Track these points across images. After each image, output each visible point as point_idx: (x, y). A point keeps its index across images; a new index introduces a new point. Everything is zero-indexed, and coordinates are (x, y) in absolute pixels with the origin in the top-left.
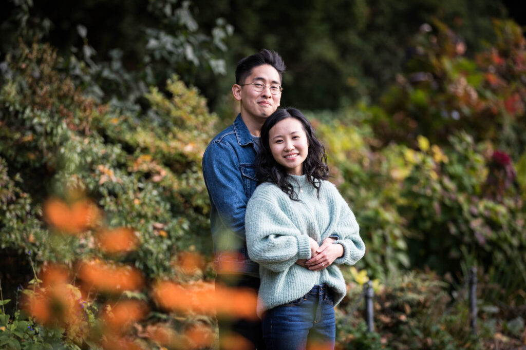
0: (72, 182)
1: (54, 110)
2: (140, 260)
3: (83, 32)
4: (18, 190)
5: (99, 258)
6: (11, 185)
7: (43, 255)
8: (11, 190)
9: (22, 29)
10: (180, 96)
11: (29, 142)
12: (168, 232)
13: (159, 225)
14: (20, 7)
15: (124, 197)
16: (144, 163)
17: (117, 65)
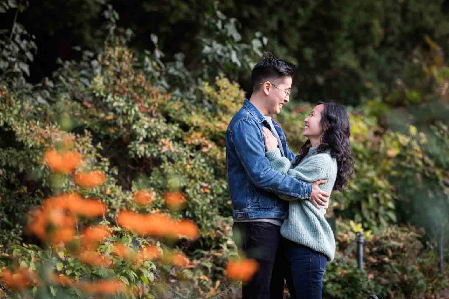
0: (141, 151)
1: (130, 96)
2: (190, 210)
3: (155, 39)
4: (99, 155)
5: (159, 208)
6: (94, 151)
7: (116, 204)
8: (93, 155)
9: (111, 36)
10: (225, 89)
11: (111, 120)
12: (211, 190)
13: (204, 185)
14: (109, 19)
15: (180, 162)
16: (196, 138)
17: (180, 65)
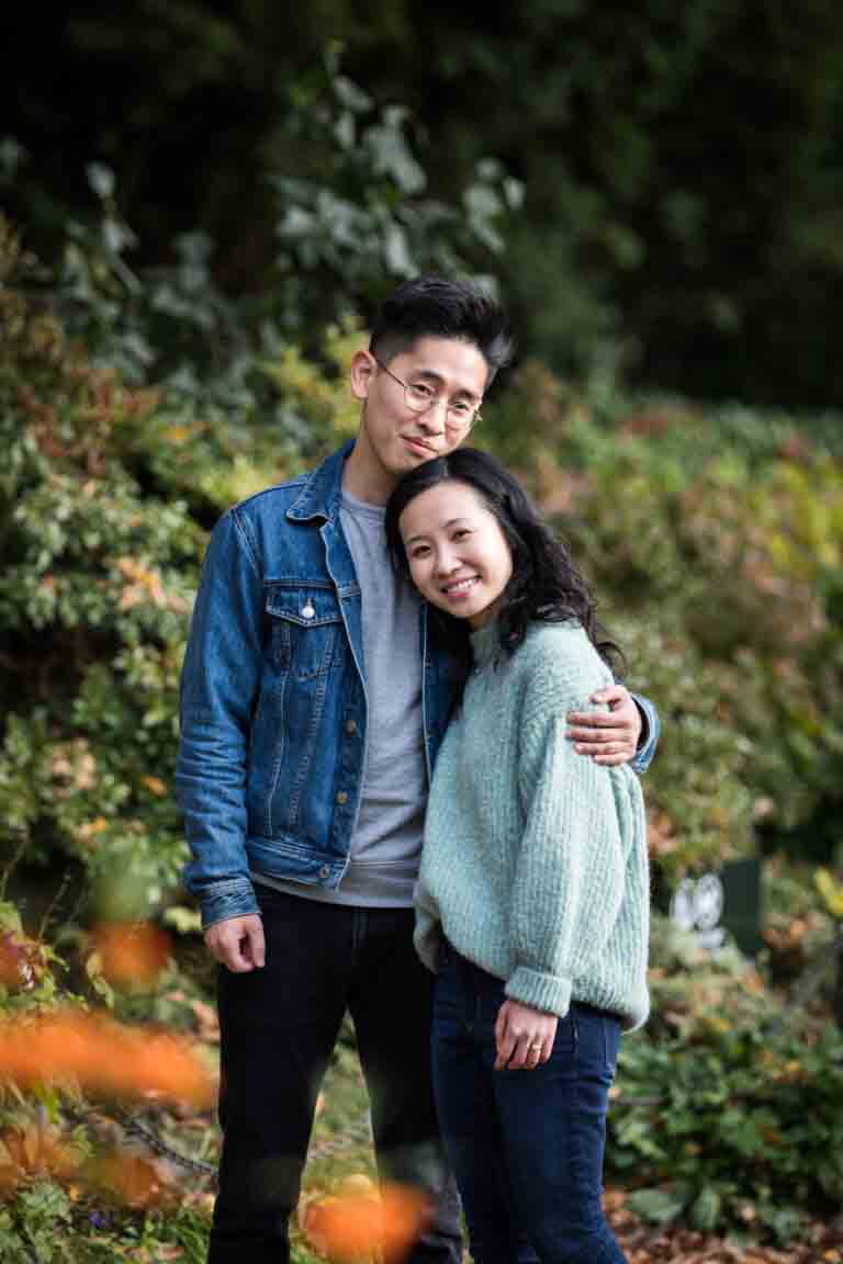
0: (41, 602)
3: (103, 182)
17: (194, 276)
